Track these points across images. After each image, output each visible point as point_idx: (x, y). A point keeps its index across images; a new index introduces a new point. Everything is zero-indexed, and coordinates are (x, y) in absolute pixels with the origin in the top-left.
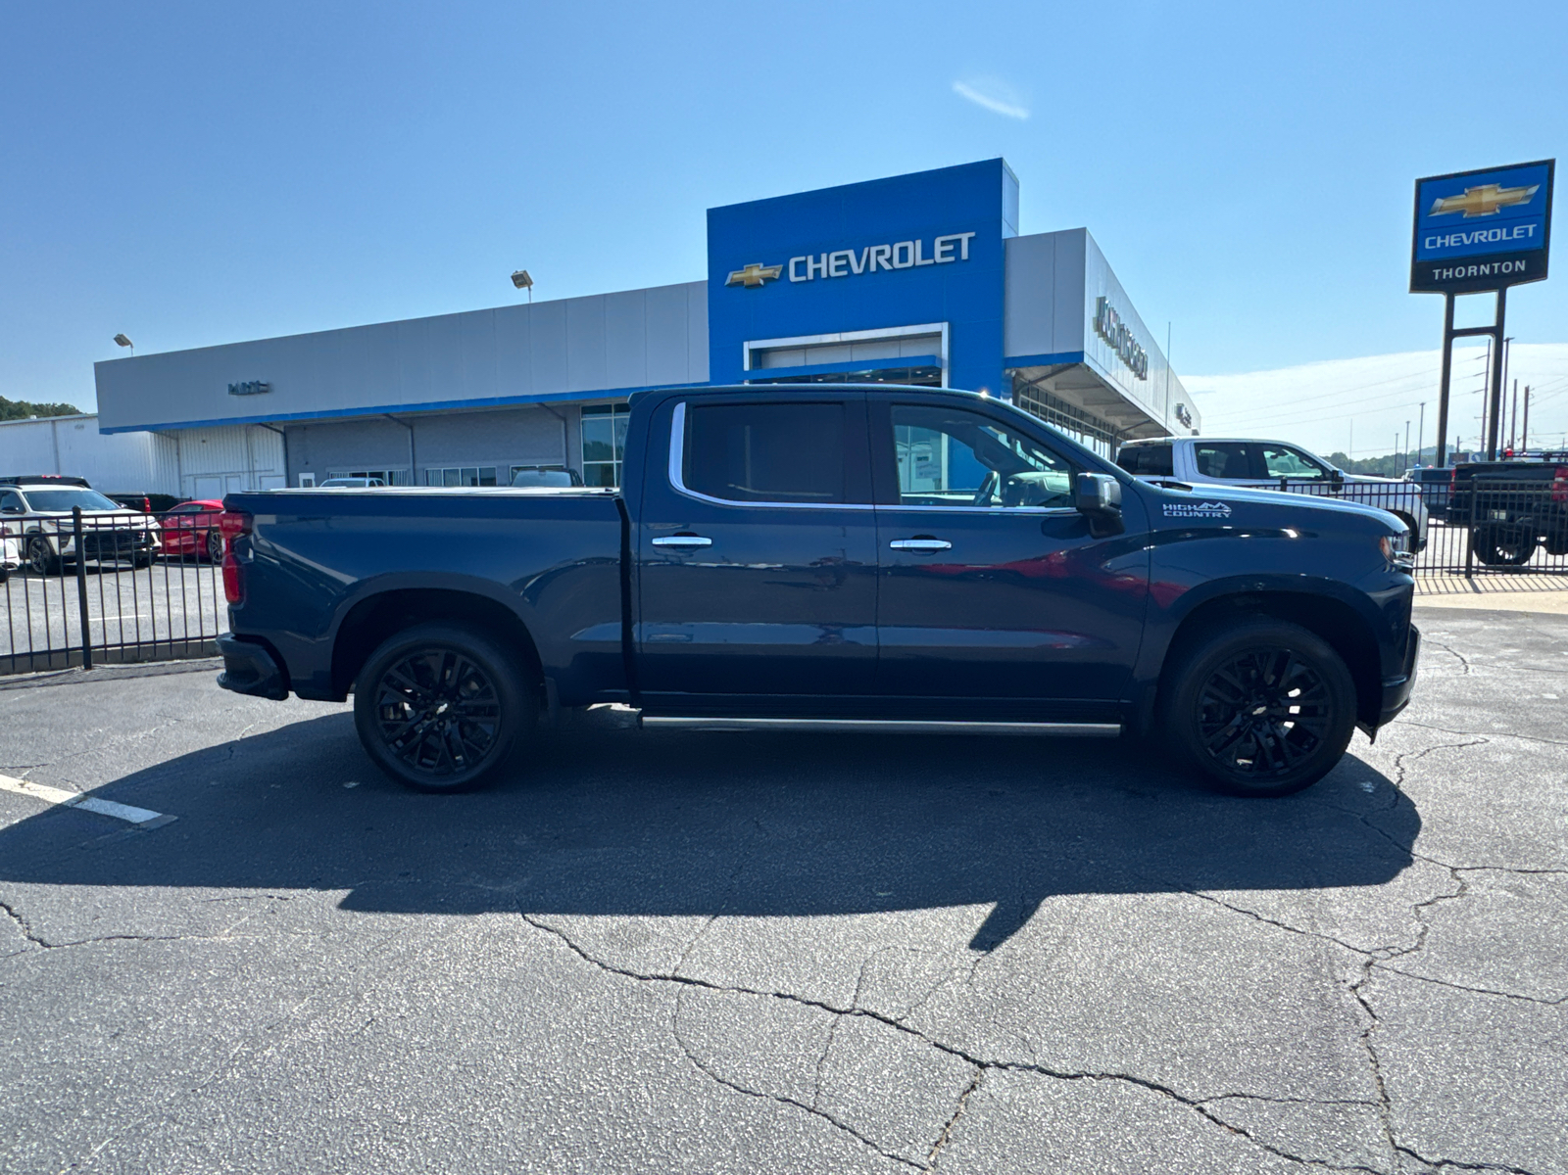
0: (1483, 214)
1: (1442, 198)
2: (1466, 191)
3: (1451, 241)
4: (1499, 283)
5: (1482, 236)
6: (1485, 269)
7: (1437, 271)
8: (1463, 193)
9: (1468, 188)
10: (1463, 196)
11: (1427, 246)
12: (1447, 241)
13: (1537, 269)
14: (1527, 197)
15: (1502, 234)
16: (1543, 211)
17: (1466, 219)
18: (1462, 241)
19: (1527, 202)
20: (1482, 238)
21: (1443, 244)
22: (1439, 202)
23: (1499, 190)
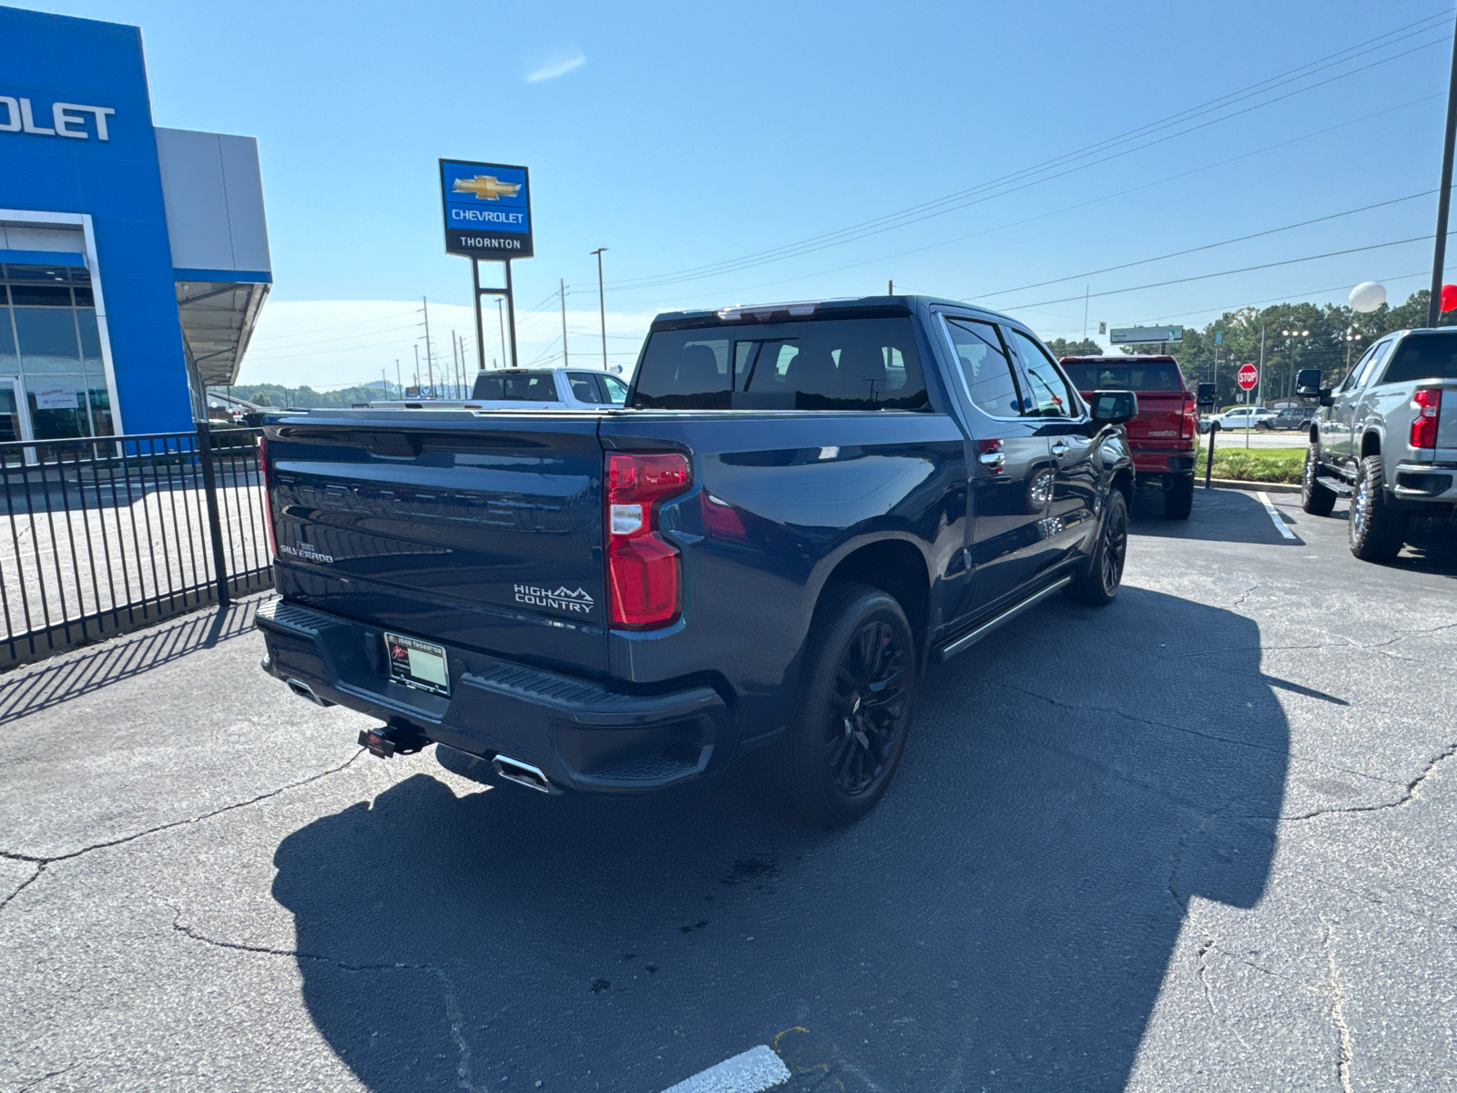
0: (489, 199)
1: (460, 179)
2: (476, 177)
3: (469, 215)
4: (504, 255)
5: (489, 216)
6: (495, 243)
7: (463, 239)
8: (473, 178)
9: (477, 175)
10: (473, 181)
11: (454, 217)
12: (467, 215)
13: (526, 250)
14: (515, 192)
15: (502, 218)
16: (525, 205)
17: (477, 200)
18: (477, 217)
19: (515, 196)
20: (490, 217)
21: (465, 217)
22: (458, 182)
23: (497, 182)
